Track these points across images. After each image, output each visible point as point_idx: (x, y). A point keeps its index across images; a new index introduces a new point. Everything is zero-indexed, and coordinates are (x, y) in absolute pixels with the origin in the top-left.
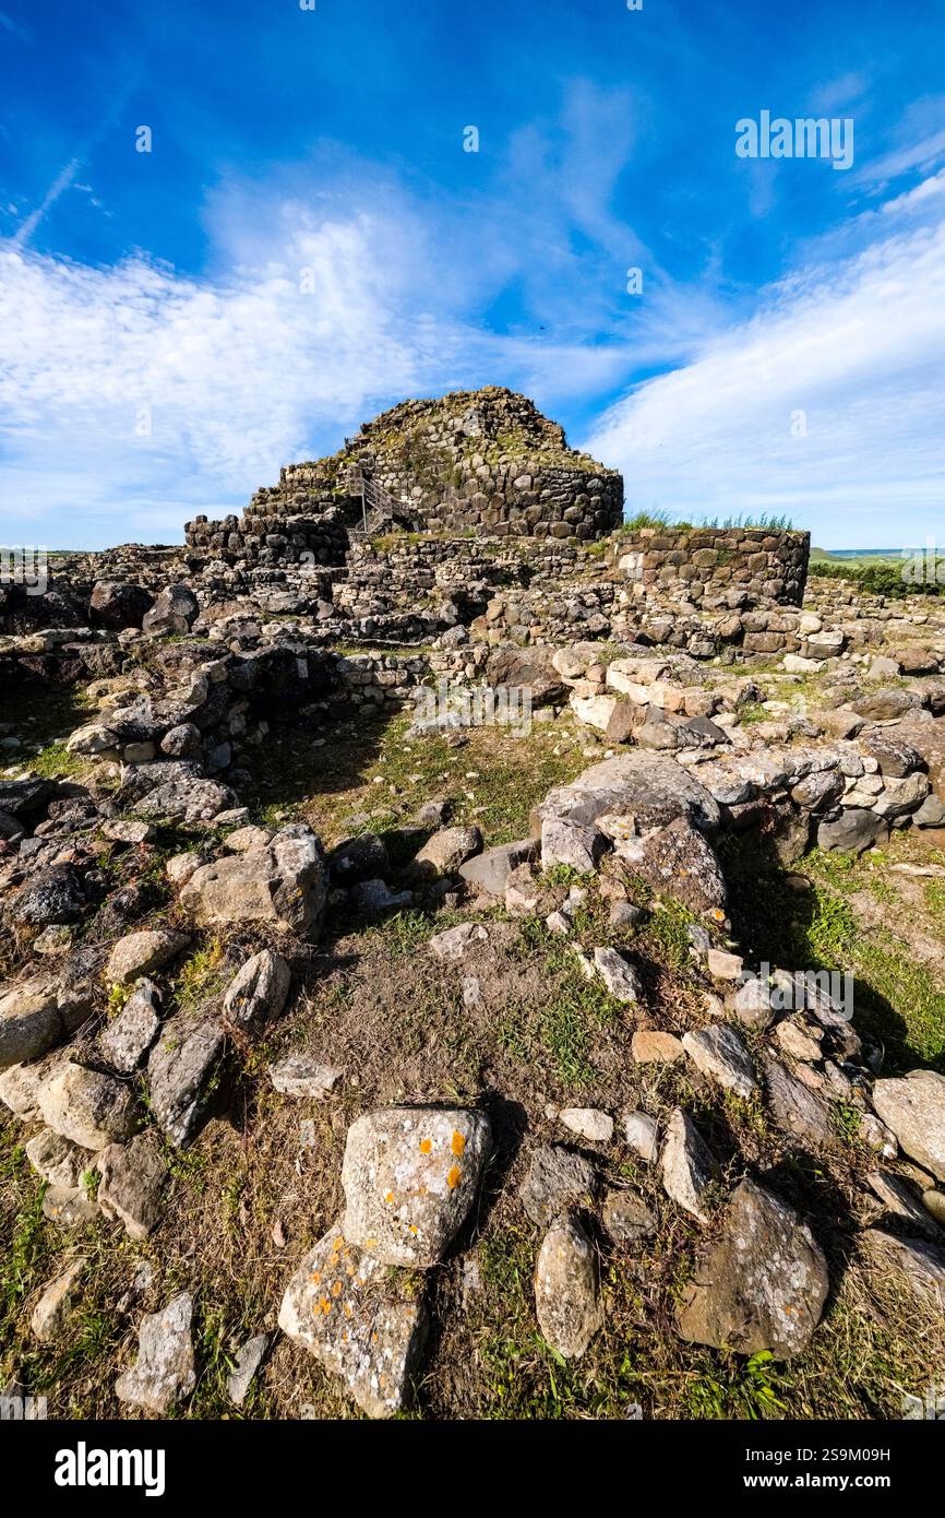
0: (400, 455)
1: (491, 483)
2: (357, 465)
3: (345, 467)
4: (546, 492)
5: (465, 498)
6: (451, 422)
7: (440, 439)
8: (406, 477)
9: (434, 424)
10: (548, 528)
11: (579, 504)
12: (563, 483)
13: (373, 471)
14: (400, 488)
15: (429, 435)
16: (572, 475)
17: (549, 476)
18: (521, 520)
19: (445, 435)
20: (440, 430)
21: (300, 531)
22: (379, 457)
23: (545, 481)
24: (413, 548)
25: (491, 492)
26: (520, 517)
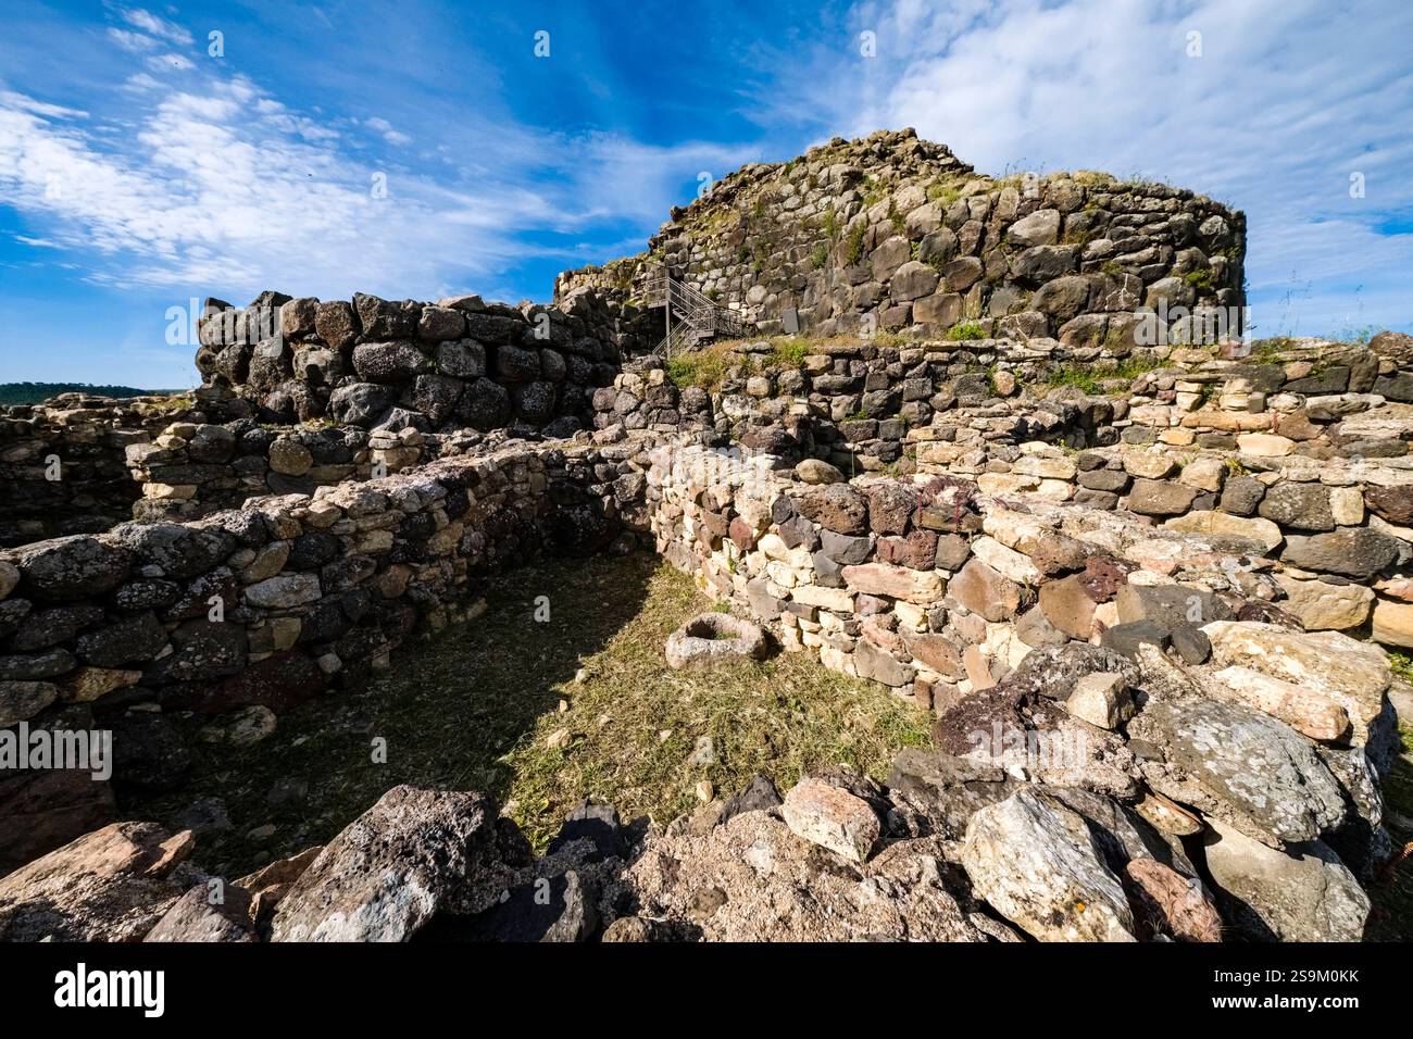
0: (731, 240)
1: (946, 236)
2: (663, 264)
3: (644, 270)
4: (1098, 245)
5: (872, 279)
6: (824, 173)
7: (803, 204)
8: (739, 273)
9: (793, 182)
10: (1106, 326)
11: (1183, 271)
12: (1147, 222)
13: (686, 270)
14: (729, 291)
15: (782, 199)
16: (1170, 204)
17: (1107, 207)
18: (1028, 313)
19: (812, 196)
20: (804, 187)
21: (466, 334)
22: (696, 248)
23: (1097, 219)
24: (790, 375)
25: (945, 259)
26: (1022, 307)
